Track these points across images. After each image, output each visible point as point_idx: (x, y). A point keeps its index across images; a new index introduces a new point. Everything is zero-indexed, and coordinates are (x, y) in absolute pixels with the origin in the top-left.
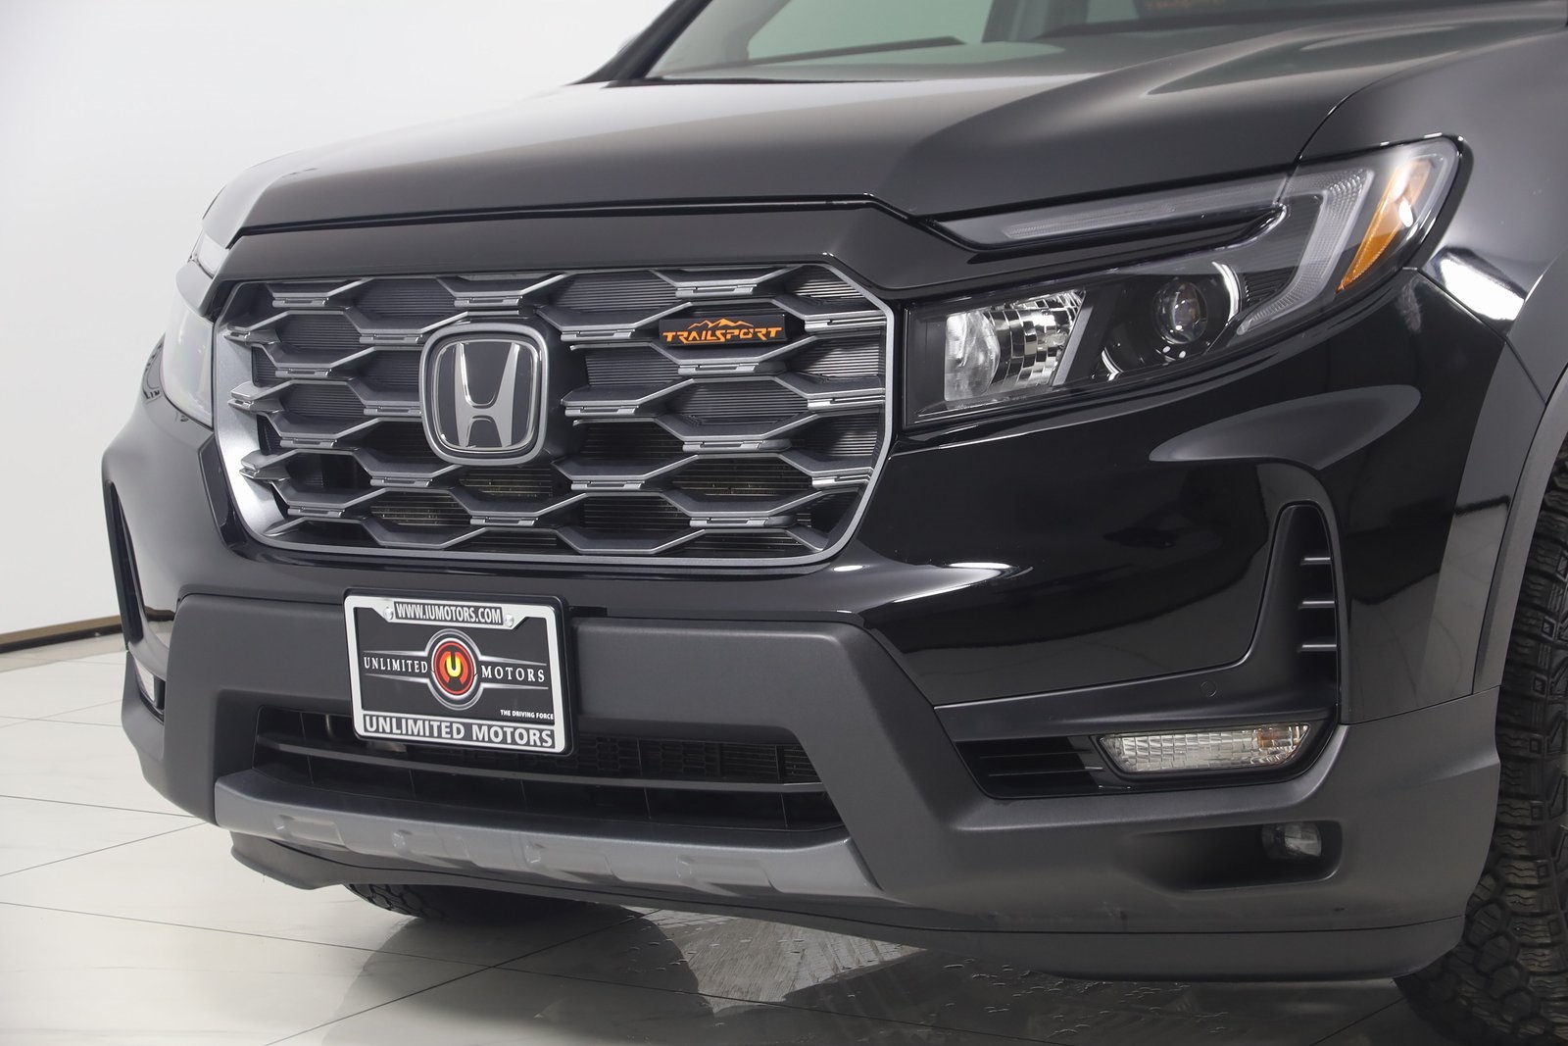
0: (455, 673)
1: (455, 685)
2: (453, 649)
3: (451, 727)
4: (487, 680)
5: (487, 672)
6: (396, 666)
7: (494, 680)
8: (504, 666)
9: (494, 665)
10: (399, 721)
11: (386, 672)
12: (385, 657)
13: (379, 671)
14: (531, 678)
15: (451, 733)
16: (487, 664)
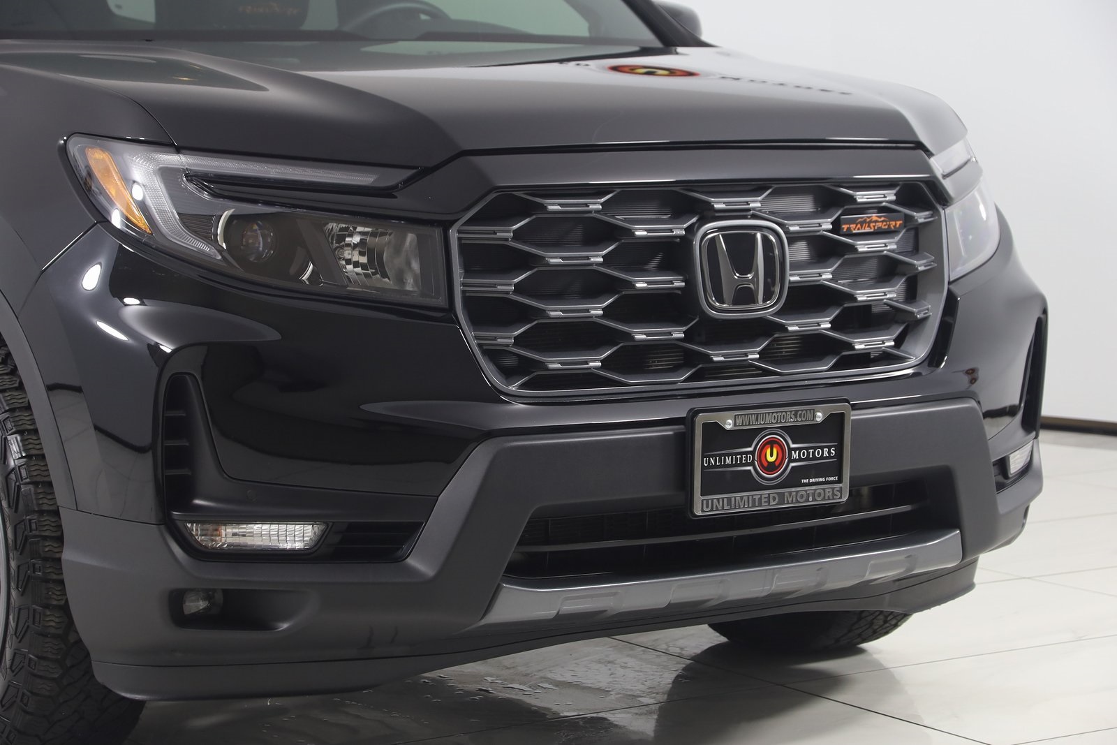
0: (771, 459)
1: (771, 467)
2: (772, 443)
3: (769, 497)
4: (795, 461)
5: (795, 455)
6: (728, 461)
7: (800, 460)
8: (807, 449)
9: (800, 449)
10: (729, 499)
11: (721, 466)
12: (720, 456)
13: (716, 466)
14: (826, 454)
15: (769, 502)
16: (795, 449)
